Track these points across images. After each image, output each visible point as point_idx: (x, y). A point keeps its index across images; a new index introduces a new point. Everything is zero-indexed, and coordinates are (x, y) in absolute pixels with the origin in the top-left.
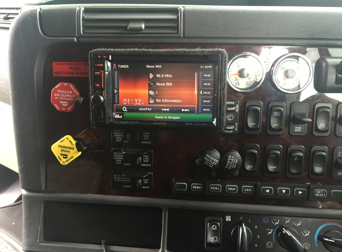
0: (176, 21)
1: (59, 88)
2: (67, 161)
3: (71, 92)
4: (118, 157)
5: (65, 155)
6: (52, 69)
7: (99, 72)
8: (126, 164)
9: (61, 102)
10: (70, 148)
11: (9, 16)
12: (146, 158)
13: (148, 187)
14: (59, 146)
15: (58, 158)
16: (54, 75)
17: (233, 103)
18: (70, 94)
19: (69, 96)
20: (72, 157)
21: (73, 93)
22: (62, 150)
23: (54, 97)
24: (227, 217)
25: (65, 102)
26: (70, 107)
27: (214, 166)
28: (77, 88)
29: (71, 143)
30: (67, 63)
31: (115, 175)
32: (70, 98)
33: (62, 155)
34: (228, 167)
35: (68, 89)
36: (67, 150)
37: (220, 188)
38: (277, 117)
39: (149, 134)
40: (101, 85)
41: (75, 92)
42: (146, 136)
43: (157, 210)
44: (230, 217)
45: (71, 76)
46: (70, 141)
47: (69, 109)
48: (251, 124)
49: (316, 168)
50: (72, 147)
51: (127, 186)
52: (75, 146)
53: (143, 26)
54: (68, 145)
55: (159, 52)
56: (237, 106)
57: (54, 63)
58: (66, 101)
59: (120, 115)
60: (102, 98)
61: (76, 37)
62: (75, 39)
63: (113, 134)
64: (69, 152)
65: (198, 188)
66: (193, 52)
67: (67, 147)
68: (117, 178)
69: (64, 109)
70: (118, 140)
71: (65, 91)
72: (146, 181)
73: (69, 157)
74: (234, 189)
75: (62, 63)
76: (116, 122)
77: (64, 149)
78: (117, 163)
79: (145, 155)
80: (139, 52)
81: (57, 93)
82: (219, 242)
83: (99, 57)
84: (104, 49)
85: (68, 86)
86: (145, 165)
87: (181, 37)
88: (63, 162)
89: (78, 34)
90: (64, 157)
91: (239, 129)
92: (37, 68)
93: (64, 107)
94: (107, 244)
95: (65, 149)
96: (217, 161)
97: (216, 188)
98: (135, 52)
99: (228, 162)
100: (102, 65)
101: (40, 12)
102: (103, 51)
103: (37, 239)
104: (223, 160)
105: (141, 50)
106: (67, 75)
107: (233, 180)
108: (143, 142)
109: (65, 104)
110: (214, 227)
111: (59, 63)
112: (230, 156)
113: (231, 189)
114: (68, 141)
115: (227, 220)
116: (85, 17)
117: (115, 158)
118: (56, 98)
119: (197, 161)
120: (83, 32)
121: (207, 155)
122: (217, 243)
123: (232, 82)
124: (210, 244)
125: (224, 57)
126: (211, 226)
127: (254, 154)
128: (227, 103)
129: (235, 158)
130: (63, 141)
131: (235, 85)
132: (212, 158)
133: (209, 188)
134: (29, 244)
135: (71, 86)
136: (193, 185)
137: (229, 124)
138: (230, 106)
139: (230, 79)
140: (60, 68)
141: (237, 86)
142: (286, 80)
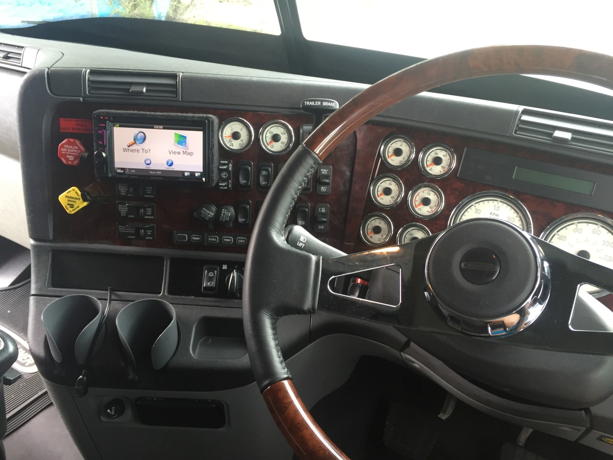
0: (175, 86)
1: (65, 144)
2: (73, 210)
3: (77, 148)
4: (123, 210)
5: (72, 205)
6: (59, 125)
7: (102, 131)
8: (130, 216)
9: (68, 156)
10: (76, 198)
11: (9, 55)
12: (149, 211)
13: (151, 238)
14: (66, 196)
15: (65, 207)
16: (62, 131)
17: (227, 162)
18: (76, 149)
19: (75, 151)
20: (78, 207)
21: (79, 149)
22: (68, 201)
23: (61, 151)
24: (223, 266)
25: (71, 157)
26: (76, 161)
27: (210, 219)
28: (83, 144)
29: (77, 194)
30: (73, 119)
31: (120, 226)
32: (76, 152)
33: (68, 204)
34: (222, 219)
35: (74, 144)
36: (73, 200)
37: (217, 239)
38: (265, 175)
39: (151, 188)
40: (103, 142)
41: (81, 147)
42: (149, 190)
43: (159, 260)
44: (226, 266)
45: (78, 132)
46: (76, 192)
47: (75, 163)
48: (242, 181)
49: (300, 222)
50: (78, 197)
51: (131, 237)
52: (80, 197)
53: (144, 90)
54: (75, 195)
55: (156, 116)
56: (230, 165)
57: (61, 119)
58: (73, 155)
59: (121, 170)
60: (104, 155)
61: (81, 96)
62: (81, 99)
63: (118, 188)
64: (75, 202)
65: (197, 239)
66: (185, 117)
67: (73, 198)
68: (122, 229)
69: (70, 163)
70: (122, 194)
71: (72, 147)
72: (149, 232)
73: (75, 207)
74: (229, 240)
75: (69, 119)
76: (118, 176)
77: (70, 199)
78: (122, 215)
79: (148, 207)
80: (138, 114)
81: (64, 148)
82: (214, 286)
83: (102, 118)
84: (106, 110)
86: (148, 217)
87: (179, 101)
88: (70, 211)
89: (84, 94)
90: (70, 207)
91: (233, 186)
92: (45, 124)
93: (70, 161)
94: (112, 290)
95: (72, 200)
96: (213, 214)
97: (213, 239)
98: (135, 114)
99: (222, 215)
100: (104, 125)
101: (48, 72)
102: (106, 113)
103: (45, 284)
104: (218, 213)
105: (140, 112)
106: (74, 131)
107: (229, 232)
108: (146, 196)
109: (71, 158)
110: (211, 274)
111: (66, 119)
112: (223, 210)
113: (227, 240)
114: (74, 192)
115: (223, 268)
116: (90, 79)
117: (120, 210)
118: (63, 152)
119: (195, 214)
120: (89, 92)
121: (204, 209)
122: (212, 287)
123: (226, 143)
124: (206, 288)
125: (211, 122)
126: (208, 273)
127: (246, 209)
128: (221, 162)
129: (228, 211)
130: (69, 192)
131: (229, 146)
132: (208, 212)
133: (207, 239)
134: (37, 289)
135: (77, 142)
136: (193, 236)
137: (223, 181)
138: (224, 165)
139: (225, 141)
140: (67, 124)
141: (231, 147)
142: (274, 143)
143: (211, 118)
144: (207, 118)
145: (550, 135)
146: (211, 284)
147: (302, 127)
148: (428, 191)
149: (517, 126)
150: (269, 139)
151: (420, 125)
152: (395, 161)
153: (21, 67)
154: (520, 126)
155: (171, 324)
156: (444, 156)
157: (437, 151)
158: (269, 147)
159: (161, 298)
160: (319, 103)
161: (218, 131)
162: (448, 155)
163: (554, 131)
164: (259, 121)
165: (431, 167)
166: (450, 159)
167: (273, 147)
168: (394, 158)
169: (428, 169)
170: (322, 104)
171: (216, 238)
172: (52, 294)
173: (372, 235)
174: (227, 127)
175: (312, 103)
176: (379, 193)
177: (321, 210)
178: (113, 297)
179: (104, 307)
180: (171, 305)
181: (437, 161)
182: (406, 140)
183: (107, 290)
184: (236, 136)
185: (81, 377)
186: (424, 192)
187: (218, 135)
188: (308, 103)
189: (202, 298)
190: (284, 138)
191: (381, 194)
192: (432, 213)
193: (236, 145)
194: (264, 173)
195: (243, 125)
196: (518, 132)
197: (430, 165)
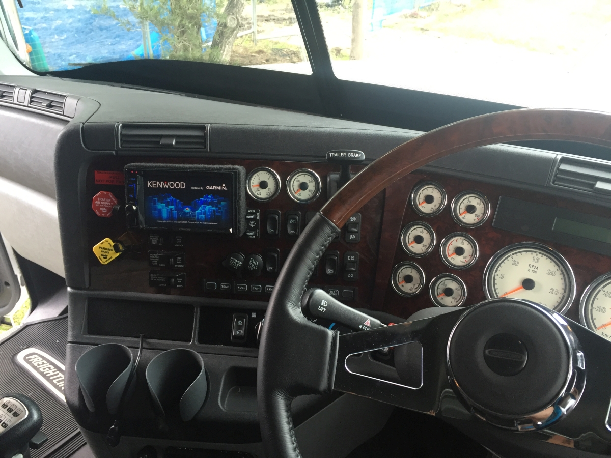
0: (204, 137)
1: (99, 196)
2: (106, 261)
3: (110, 200)
4: (154, 259)
5: (105, 256)
6: (94, 178)
7: (132, 185)
8: (161, 265)
9: (101, 209)
10: (109, 249)
12: (179, 260)
13: (182, 286)
14: (100, 247)
15: (98, 258)
16: (96, 183)
17: (254, 211)
19: (108, 203)
20: (111, 258)
21: (112, 201)
22: (102, 252)
23: (95, 204)
24: (252, 314)
26: (109, 214)
27: (239, 268)
28: (116, 196)
29: (110, 245)
30: (107, 172)
31: (151, 275)
32: (109, 205)
33: (102, 255)
34: (250, 268)
35: (107, 197)
36: (106, 251)
38: (292, 224)
39: (181, 237)
40: (134, 196)
41: (114, 200)
42: (179, 239)
43: (189, 307)
44: (255, 314)
45: (111, 184)
46: (109, 243)
47: (108, 215)
48: (270, 230)
49: (329, 270)
50: (111, 248)
51: (163, 285)
52: (113, 248)
53: (174, 143)
54: (108, 246)
55: (184, 168)
56: (258, 214)
57: (96, 172)
60: (134, 208)
61: (114, 150)
62: (114, 152)
63: (149, 238)
64: (108, 253)
65: (226, 287)
66: (213, 169)
67: (106, 249)
68: (153, 277)
69: (104, 215)
70: (153, 243)
71: (105, 199)
72: (180, 281)
73: (108, 257)
74: (258, 288)
75: (103, 172)
76: (148, 228)
77: (104, 250)
78: (153, 264)
79: (178, 256)
80: (167, 167)
81: (97, 200)
82: (243, 335)
83: (132, 172)
84: (137, 164)
85: (107, 194)
86: (178, 266)
87: (207, 152)
88: (103, 261)
89: (116, 148)
90: (104, 258)
91: (261, 234)
92: (81, 178)
93: (104, 213)
94: (144, 338)
96: (241, 263)
97: (242, 288)
98: (164, 167)
99: (250, 264)
100: (134, 179)
101: (82, 127)
102: (136, 166)
103: (81, 332)
104: (246, 262)
106: (108, 183)
107: (257, 281)
108: (177, 245)
109: (104, 210)
110: (240, 323)
111: (100, 172)
112: (251, 259)
113: (255, 288)
114: (107, 243)
115: (253, 316)
116: (122, 133)
117: (151, 259)
118: (97, 205)
119: (223, 263)
120: (121, 146)
121: (232, 258)
122: (241, 335)
123: (254, 192)
124: (236, 337)
125: (237, 174)
126: (237, 321)
127: (274, 257)
128: (249, 211)
129: (257, 260)
130: (103, 243)
131: (257, 195)
132: (236, 261)
133: (236, 287)
134: (74, 336)
135: (110, 195)
136: (223, 285)
137: (251, 229)
138: (252, 214)
139: (253, 190)
140: (101, 176)
141: (259, 196)
142: (302, 192)
143: (237, 169)
144: (234, 169)
145: (592, 186)
146: (240, 332)
147: (329, 176)
148: (461, 240)
149: (556, 175)
150: (296, 187)
151: (450, 173)
152: (426, 208)
153: (63, 115)
154: (558, 175)
155: (199, 377)
156: (478, 203)
157: (470, 199)
158: (296, 195)
159: (191, 347)
160: (345, 154)
161: (246, 181)
162: (482, 203)
163: (596, 182)
164: (287, 170)
165: (464, 215)
166: (485, 207)
167: (300, 195)
168: (425, 204)
169: (461, 217)
170: (347, 155)
171: (245, 287)
172: (87, 341)
173: (404, 284)
174: (254, 177)
175: (337, 155)
176: (410, 241)
177: (350, 258)
178: (145, 345)
179: (136, 356)
180: (199, 355)
181: (471, 209)
182: (437, 187)
183: (139, 337)
184: (263, 185)
185: (113, 427)
186: (458, 241)
187: (246, 185)
188: (333, 154)
189: (232, 347)
190: (311, 186)
191: (412, 242)
192: (466, 263)
193: (263, 194)
194: (292, 221)
195: (270, 174)
196: (556, 182)
197: (463, 213)
